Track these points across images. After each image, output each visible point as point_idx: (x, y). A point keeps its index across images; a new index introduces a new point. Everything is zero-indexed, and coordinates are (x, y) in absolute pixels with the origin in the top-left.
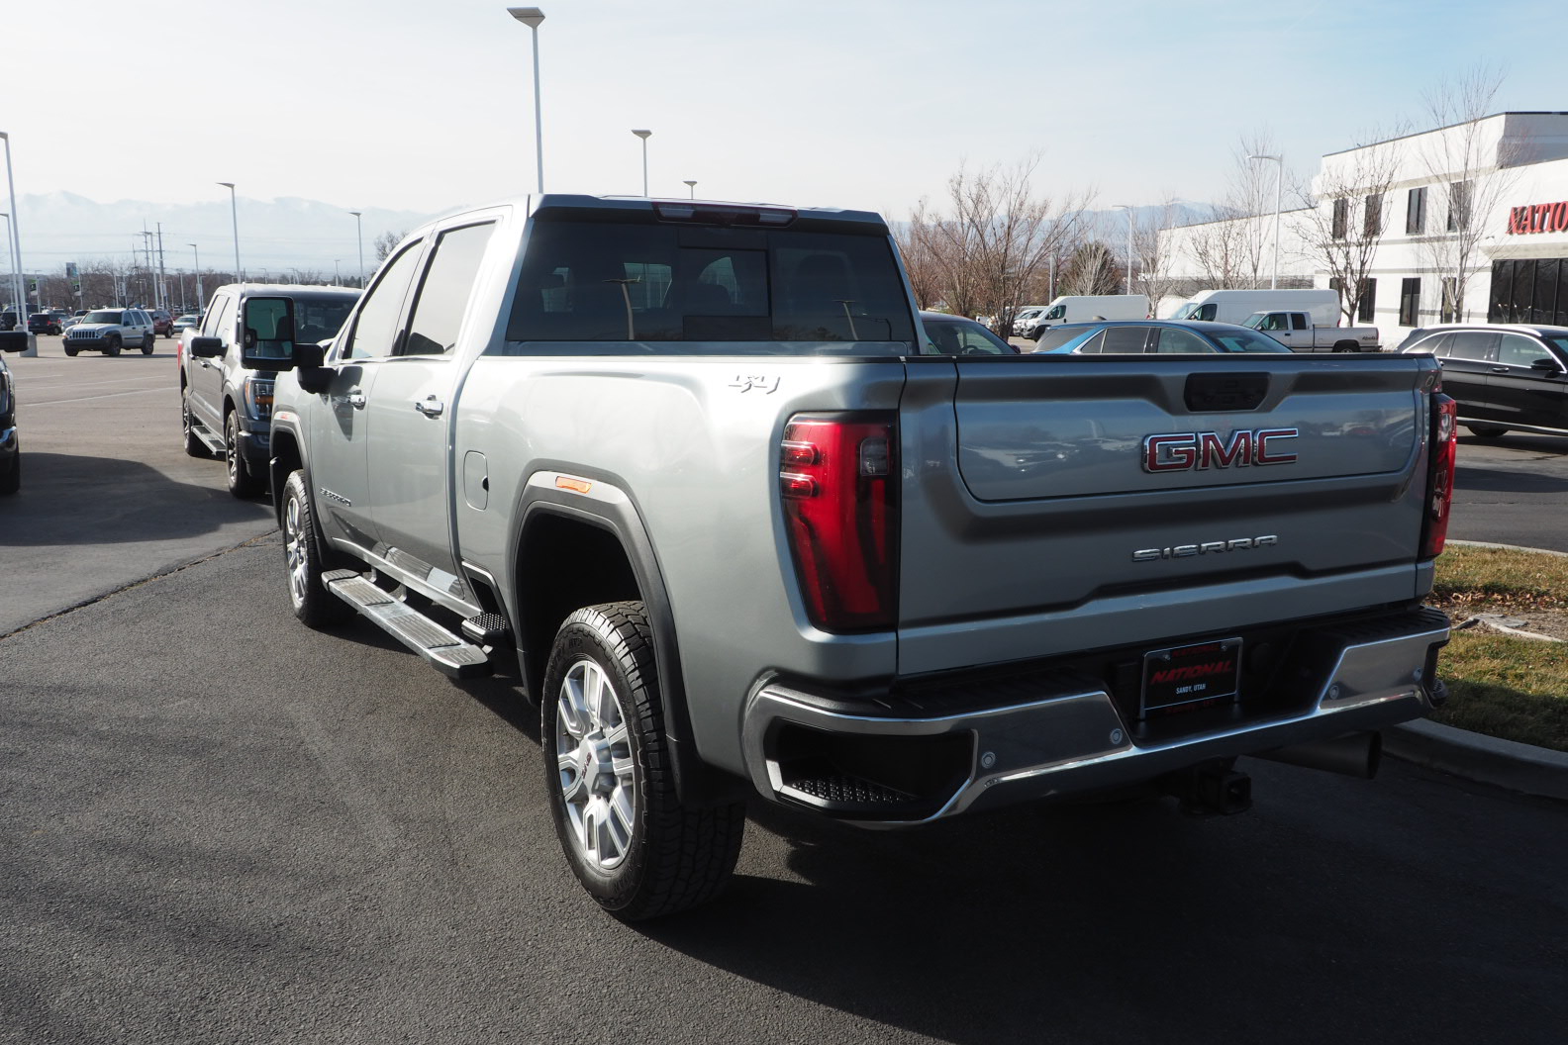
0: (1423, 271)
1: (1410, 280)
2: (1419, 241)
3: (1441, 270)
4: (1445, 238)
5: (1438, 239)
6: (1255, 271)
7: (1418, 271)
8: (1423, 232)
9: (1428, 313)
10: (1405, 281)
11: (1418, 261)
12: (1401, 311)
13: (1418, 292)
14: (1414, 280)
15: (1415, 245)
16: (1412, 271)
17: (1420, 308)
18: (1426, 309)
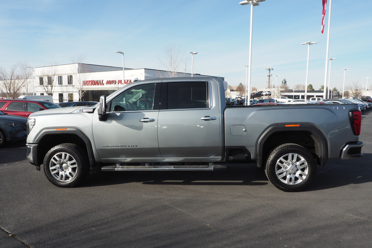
0: (63, 92)
1: (60, 94)
2: (62, 86)
3: (68, 92)
4: (68, 86)
5: (66, 86)
6: (27, 91)
7: (62, 92)
8: (62, 84)
9: (65, 100)
10: (59, 94)
11: (62, 90)
12: (59, 100)
13: (63, 96)
14: (61, 94)
15: (61, 87)
16: (61, 92)
17: (64, 99)
18: (65, 99)
